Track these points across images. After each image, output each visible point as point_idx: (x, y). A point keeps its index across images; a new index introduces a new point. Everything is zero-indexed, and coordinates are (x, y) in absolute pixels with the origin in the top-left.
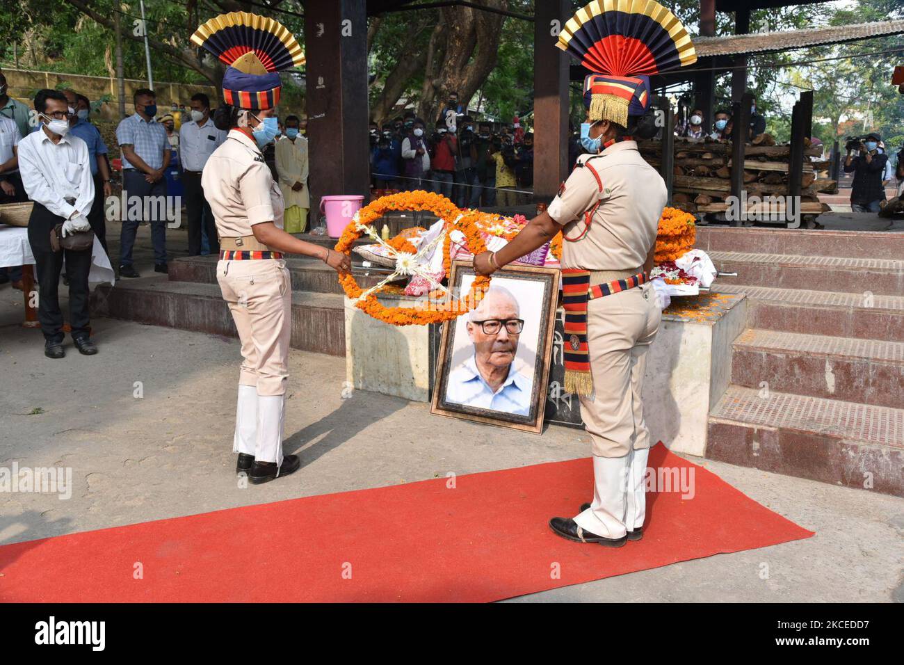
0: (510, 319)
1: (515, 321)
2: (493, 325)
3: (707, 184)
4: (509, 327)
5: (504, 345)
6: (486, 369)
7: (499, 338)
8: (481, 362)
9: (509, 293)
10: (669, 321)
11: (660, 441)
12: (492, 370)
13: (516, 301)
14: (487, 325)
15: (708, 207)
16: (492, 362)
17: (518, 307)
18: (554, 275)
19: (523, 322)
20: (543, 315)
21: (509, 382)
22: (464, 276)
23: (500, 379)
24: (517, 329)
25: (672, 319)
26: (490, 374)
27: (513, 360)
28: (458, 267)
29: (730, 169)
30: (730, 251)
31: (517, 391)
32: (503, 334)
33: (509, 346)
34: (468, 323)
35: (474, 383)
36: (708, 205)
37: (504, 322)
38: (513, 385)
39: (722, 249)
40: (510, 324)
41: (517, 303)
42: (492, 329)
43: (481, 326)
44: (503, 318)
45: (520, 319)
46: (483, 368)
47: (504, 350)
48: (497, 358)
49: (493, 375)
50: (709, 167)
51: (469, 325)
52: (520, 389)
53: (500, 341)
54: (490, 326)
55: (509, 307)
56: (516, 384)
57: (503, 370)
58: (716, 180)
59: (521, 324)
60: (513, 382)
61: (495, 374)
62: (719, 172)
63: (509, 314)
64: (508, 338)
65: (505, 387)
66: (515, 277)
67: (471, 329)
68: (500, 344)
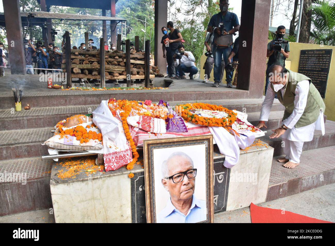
0: (188, 170)
1: (192, 170)
2: (178, 176)
3: (117, 68)
4: (188, 175)
5: (187, 186)
6: (178, 204)
7: (184, 183)
8: (176, 201)
9: (186, 155)
10: (260, 151)
11: (252, 203)
12: (182, 203)
13: (190, 159)
14: (175, 178)
15: (118, 77)
16: (181, 199)
17: (192, 162)
18: (209, 139)
19: (196, 170)
20: (207, 163)
21: (193, 206)
22: (154, 150)
23: (188, 206)
24: (193, 175)
25: (261, 149)
26: (181, 205)
27: (194, 193)
28: (148, 145)
29: (125, 63)
30: (181, 100)
31: (199, 209)
32: (186, 179)
33: (190, 186)
34: (162, 180)
35: (173, 215)
36: (119, 76)
37: (185, 173)
38: (196, 207)
39: (178, 100)
40: (189, 173)
41: (191, 160)
42: (178, 179)
43: (171, 180)
44: (184, 171)
45: (194, 168)
46: (177, 204)
47: (187, 189)
48: (184, 195)
49: (183, 205)
50: (117, 62)
51: (163, 181)
52: (200, 208)
53: (185, 185)
54: (177, 178)
55: (187, 163)
56: (198, 205)
57: (188, 201)
58: (120, 67)
59: (195, 171)
60: (196, 205)
61: (185, 205)
62: (121, 64)
63: (188, 167)
64: (189, 182)
65: (191, 210)
66: (188, 144)
67: (165, 183)
68: (185, 186)
